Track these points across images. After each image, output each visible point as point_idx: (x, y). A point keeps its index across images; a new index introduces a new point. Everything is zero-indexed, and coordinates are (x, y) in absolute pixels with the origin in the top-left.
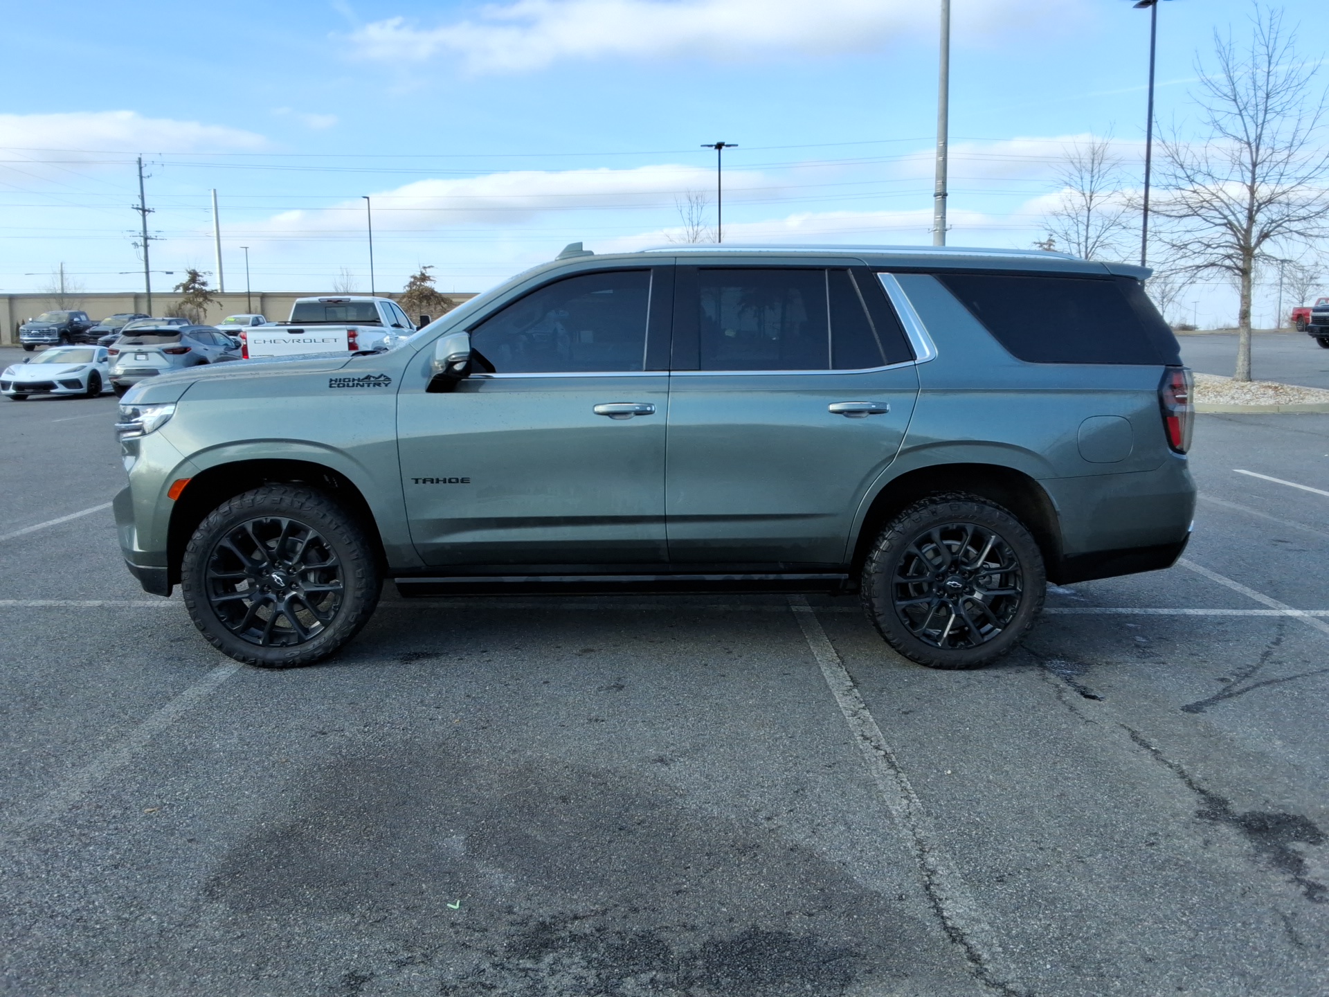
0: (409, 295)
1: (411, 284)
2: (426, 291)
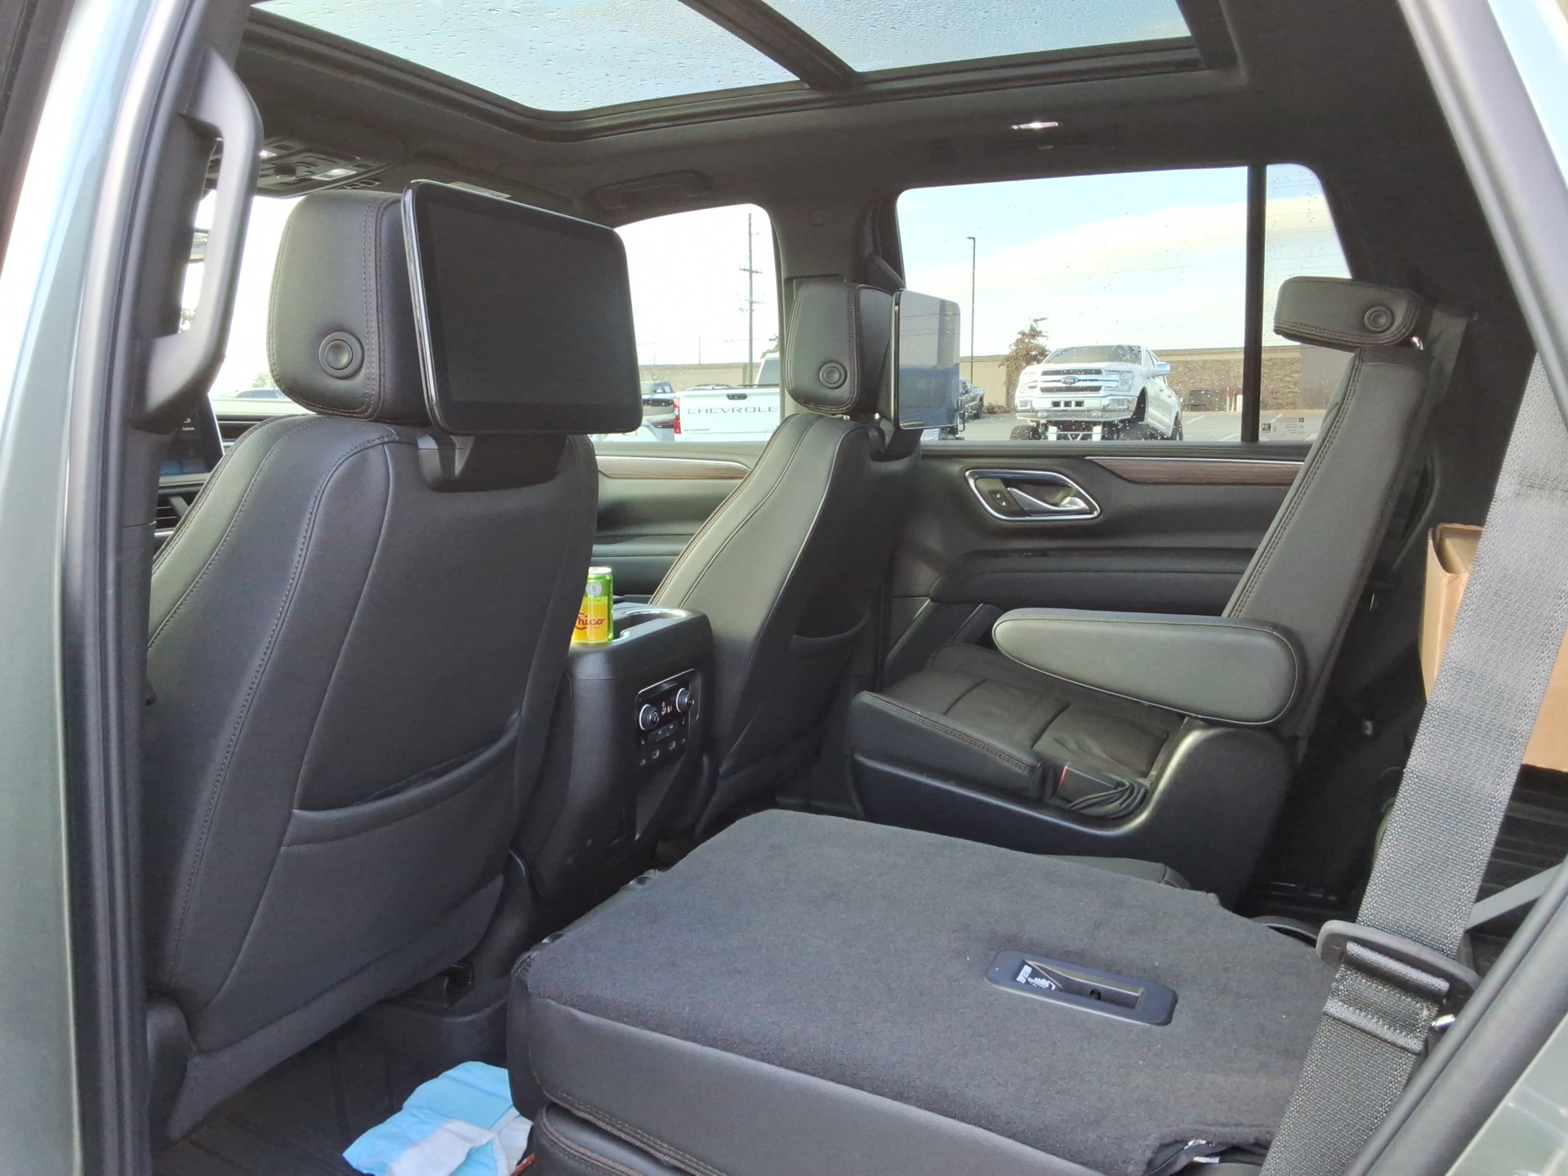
0: (1015, 357)
1: (1019, 342)
2: (1035, 349)
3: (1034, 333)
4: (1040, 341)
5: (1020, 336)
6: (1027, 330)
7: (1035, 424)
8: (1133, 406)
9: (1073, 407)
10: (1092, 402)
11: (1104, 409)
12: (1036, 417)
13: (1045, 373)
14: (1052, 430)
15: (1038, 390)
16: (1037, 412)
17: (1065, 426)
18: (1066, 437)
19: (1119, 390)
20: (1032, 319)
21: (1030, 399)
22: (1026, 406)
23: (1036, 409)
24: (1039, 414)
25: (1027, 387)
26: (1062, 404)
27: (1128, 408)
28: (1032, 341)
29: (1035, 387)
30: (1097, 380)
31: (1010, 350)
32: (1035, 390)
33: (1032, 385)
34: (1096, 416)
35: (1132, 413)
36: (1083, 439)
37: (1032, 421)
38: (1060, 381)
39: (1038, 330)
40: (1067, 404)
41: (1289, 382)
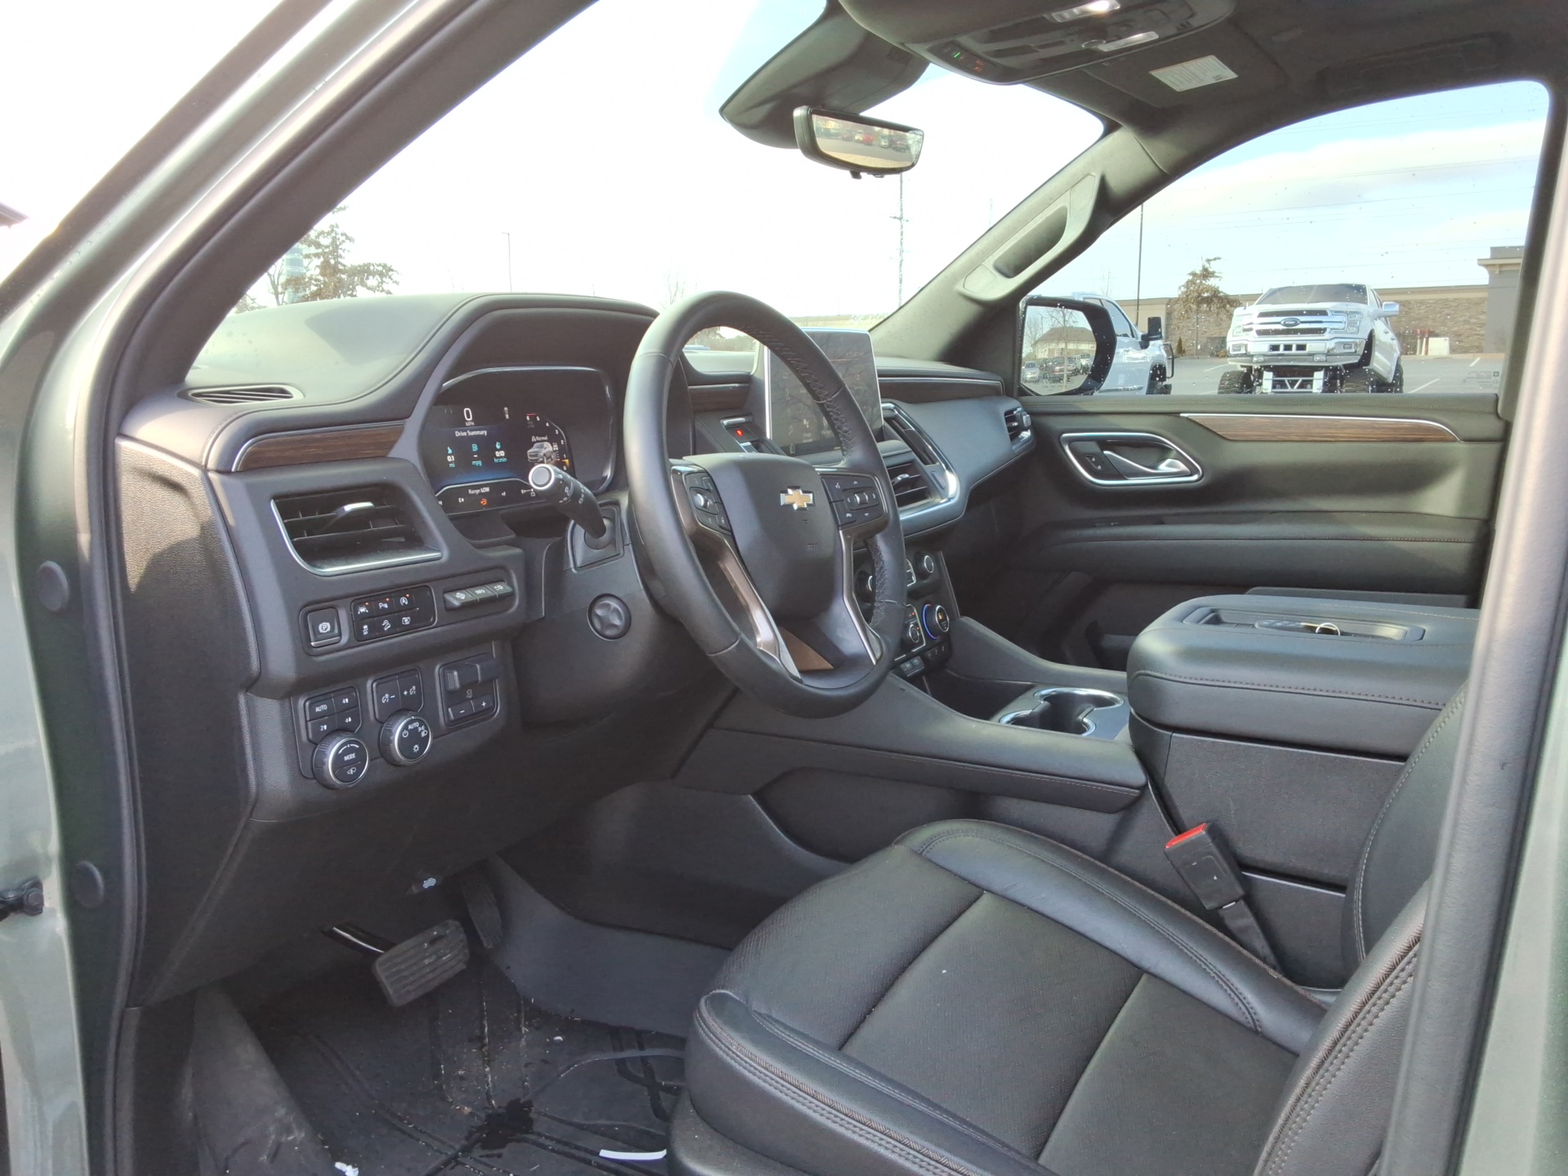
0: (1185, 300)
1: (1189, 283)
2: (1207, 291)
3: (1206, 274)
4: (1212, 282)
5: (1191, 277)
6: (1198, 270)
7: (1245, 370)
8: (1361, 350)
9: (1294, 351)
10: (1314, 345)
11: (1329, 353)
12: (1251, 361)
13: (1263, 315)
14: (1268, 376)
15: (1254, 333)
16: (1252, 356)
17: (1282, 372)
18: (1283, 385)
19: (1346, 332)
20: (1205, 258)
21: (1245, 342)
22: (1240, 350)
23: (1252, 353)
24: (1255, 359)
25: (1240, 329)
26: (1282, 348)
27: (1356, 351)
28: (1204, 282)
29: (1251, 330)
30: (1321, 322)
31: (1180, 292)
32: (1250, 333)
33: (1247, 327)
34: (1318, 360)
35: (1359, 357)
36: (1301, 386)
37: (1242, 366)
38: (1279, 323)
39: (1211, 270)
40: (1288, 347)
41: (1474, 324)
